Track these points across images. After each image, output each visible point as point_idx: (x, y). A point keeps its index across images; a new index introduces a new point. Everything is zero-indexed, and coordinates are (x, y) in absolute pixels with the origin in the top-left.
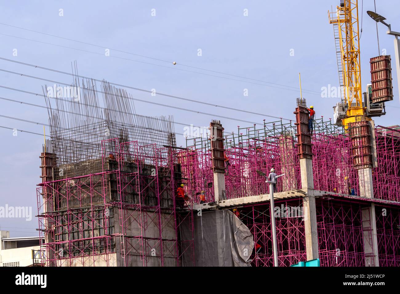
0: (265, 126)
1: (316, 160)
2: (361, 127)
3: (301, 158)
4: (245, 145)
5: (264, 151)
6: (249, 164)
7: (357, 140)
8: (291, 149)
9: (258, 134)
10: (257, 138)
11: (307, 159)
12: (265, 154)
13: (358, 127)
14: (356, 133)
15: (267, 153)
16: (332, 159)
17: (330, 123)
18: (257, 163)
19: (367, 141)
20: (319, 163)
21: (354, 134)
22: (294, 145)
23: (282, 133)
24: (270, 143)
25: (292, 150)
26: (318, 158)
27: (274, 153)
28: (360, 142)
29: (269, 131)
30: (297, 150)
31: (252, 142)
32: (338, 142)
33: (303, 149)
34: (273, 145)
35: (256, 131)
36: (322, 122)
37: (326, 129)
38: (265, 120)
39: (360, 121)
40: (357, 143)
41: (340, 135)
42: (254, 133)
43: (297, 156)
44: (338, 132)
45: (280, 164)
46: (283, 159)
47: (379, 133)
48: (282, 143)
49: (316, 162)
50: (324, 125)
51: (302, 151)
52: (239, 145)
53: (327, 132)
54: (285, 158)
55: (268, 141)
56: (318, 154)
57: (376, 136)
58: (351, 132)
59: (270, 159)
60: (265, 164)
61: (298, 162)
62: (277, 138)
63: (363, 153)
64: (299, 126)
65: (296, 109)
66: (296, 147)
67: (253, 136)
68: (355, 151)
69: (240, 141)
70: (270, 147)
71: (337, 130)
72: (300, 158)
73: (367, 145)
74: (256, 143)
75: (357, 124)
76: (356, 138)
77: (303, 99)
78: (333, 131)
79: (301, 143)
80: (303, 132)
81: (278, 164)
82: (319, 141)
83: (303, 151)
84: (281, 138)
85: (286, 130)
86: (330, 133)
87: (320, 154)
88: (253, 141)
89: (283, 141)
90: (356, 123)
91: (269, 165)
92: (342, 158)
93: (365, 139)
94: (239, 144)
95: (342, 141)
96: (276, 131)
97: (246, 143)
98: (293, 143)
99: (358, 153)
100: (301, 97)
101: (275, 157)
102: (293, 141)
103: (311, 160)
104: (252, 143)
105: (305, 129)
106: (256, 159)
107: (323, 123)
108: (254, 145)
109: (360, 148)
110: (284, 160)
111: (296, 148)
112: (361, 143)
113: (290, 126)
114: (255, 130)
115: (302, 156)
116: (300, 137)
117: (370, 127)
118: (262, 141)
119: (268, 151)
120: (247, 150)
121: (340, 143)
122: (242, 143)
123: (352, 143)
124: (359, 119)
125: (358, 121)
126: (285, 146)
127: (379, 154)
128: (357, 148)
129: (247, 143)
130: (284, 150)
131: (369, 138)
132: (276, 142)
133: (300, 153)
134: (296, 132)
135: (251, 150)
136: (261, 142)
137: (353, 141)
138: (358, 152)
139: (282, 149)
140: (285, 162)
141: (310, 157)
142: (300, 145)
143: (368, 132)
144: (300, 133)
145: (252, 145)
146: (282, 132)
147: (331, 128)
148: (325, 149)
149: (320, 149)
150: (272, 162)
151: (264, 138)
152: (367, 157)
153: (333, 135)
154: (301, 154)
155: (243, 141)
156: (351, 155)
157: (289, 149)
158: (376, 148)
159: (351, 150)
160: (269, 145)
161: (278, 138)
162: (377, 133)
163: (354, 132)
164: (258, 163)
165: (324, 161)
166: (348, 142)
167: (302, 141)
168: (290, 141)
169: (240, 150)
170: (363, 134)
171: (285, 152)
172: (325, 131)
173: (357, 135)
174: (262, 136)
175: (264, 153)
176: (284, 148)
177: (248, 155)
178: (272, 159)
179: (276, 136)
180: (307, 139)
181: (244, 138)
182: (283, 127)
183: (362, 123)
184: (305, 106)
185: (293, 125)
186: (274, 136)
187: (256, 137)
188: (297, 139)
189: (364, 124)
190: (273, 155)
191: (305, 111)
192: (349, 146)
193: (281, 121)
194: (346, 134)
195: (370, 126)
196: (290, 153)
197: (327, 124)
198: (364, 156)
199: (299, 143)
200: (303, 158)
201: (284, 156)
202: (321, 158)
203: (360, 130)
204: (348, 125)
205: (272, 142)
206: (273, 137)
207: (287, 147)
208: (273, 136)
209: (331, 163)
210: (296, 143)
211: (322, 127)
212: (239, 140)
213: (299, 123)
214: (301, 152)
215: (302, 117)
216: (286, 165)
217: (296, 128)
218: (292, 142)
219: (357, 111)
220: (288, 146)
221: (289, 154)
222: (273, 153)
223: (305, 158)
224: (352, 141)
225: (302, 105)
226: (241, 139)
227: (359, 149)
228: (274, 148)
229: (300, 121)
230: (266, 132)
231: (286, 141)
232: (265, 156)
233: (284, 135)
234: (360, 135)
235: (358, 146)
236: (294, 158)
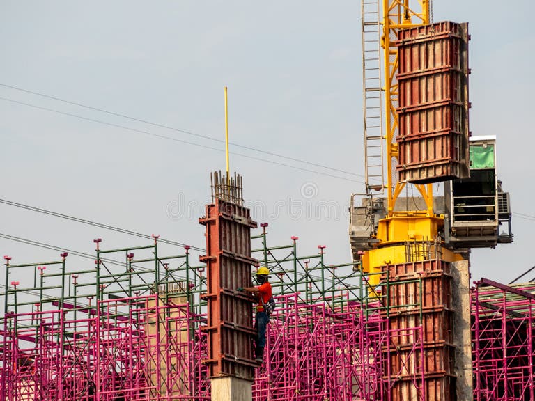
0: (99, 262)
1: (264, 384)
2: (425, 279)
3: (216, 374)
4: (26, 324)
5: (92, 347)
6: (36, 389)
7: (408, 326)
8: (184, 345)
9: (72, 286)
10: (71, 302)
11: (235, 380)
12: (92, 357)
13: (415, 281)
14: (407, 302)
15: (101, 354)
16: (319, 384)
17: (321, 262)
18: (64, 388)
19: (441, 331)
20: (275, 397)
21: (398, 303)
22: (194, 329)
23: (154, 288)
24: (112, 321)
25: (187, 349)
26: (273, 377)
27: (124, 354)
28: (416, 331)
29: (112, 279)
30: (203, 348)
31: (53, 312)
32: (344, 328)
33: (225, 346)
34: (123, 325)
35: (67, 277)
36: (292, 257)
37: (304, 280)
38: (98, 241)
39: (422, 260)
40: (406, 334)
41: (351, 303)
42: (61, 284)
43: (202, 369)
44: (345, 292)
45: (142, 391)
46: (154, 378)
47: (484, 304)
48: (155, 320)
49: (265, 393)
50: (299, 269)
51: (219, 350)
52: (6, 323)
53: (308, 291)
54: (162, 372)
55: (104, 314)
56: (273, 366)
57: (474, 313)
58: (390, 298)
59: (110, 373)
60: (91, 392)
61: (203, 389)
62: (138, 305)
63: (427, 370)
64: (216, 266)
65: (210, 208)
66: (200, 339)
67: (57, 294)
68: (400, 360)
69: (11, 309)
70: (113, 332)
71: (342, 287)
72: (212, 374)
73: (441, 341)
74: (63, 316)
75: (411, 272)
76: (405, 316)
77: (232, 175)
78: (328, 290)
79: (217, 323)
80: (226, 286)
81: (135, 392)
82: (280, 323)
83: (222, 352)
84: (152, 304)
85: (170, 279)
86: (319, 295)
87: (282, 365)
88: (56, 308)
89: (158, 316)
90: (406, 265)
91: (105, 395)
92: (354, 382)
93: (437, 321)
94: (6, 318)
95: (356, 323)
96: (136, 280)
97: (30, 317)
98: (191, 323)
99: (409, 370)
100: (228, 168)
101: (127, 367)
102: (193, 317)
103: (249, 386)
104: (51, 315)
105: (234, 276)
106: (63, 374)
107: (296, 259)
108: (59, 324)
109: (417, 351)
110: (159, 380)
111: (202, 341)
112: (420, 336)
113: (185, 266)
114: (64, 274)
115: (218, 370)
116: (216, 305)
117: (453, 282)
118: (85, 311)
119: (105, 345)
120: (32, 340)
121: (351, 332)
122: (15, 316)
123: (390, 334)
124: (418, 253)
125: (414, 260)
126: (163, 333)
127: (482, 376)
128: (408, 352)
129: (33, 314)
130: (159, 346)
131: (450, 320)
132: (134, 317)
133: (212, 357)
134: (205, 287)
135: (46, 342)
136: (82, 316)
137: (395, 327)
138: (408, 366)
139: (154, 342)
140: (160, 386)
141: (245, 372)
142: (214, 331)
143: (446, 299)
144: (216, 291)
145: (50, 324)
146: (157, 283)
147: (323, 281)
148: (300, 348)
149: (281, 347)
150: (116, 385)
151: (94, 303)
152: (441, 385)
153: (326, 304)
154: (216, 363)
155: (20, 310)
156: (386, 375)
157: (176, 344)
158: (470, 356)
159: (386, 357)
160: (111, 327)
161: (142, 305)
162: (477, 304)
163: (398, 297)
164: (68, 385)
165: (294, 390)
166: (377, 329)
167: (222, 319)
168: (182, 315)
169: (8, 339)
170: (429, 305)
171: (163, 353)
172: (301, 287)
173: (410, 308)
174: (86, 293)
175: (91, 352)
176: (161, 338)
177: (33, 357)
178: (116, 374)
179: (134, 296)
180: (240, 312)
181: (22, 298)
182: (162, 269)
183: (429, 268)
184: (238, 199)
185: (195, 261)
186: (126, 297)
187: (66, 295)
188: (205, 310)
189: (436, 270)
190: (119, 363)
191: (237, 216)
192: (380, 342)
193: (155, 246)
194: (374, 302)
195: (455, 278)
196: (180, 357)
197: (310, 266)
198: (428, 380)
199: (211, 325)
200: (222, 377)
201: (159, 365)
202: (283, 380)
203: (419, 291)
204: (380, 271)
205: (121, 318)
206: (125, 301)
207: (169, 336)
208: (124, 296)
209: (316, 398)
210: (203, 324)
211: (292, 275)
212: (7, 306)
213: (215, 255)
214: (217, 356)
215: (225, 238)
216: (163, 396)
217: (205, 274)
218: (189, 321)
219: (411, 225)
220: (173, 334)
221: (174, 360)
222: (120, 354)
223: (227, 377)
224: (390, 328)
225: (229, 196)
226: (14, 303)
227: (412, 356)
228: (127, 339)
229: (221, 249)
230: (101, 280)
231: (169, 314)
232: (91, 364)
233: (163, 296)
234: (419, 308)
235: (412, 345)
236: (190, 376)
